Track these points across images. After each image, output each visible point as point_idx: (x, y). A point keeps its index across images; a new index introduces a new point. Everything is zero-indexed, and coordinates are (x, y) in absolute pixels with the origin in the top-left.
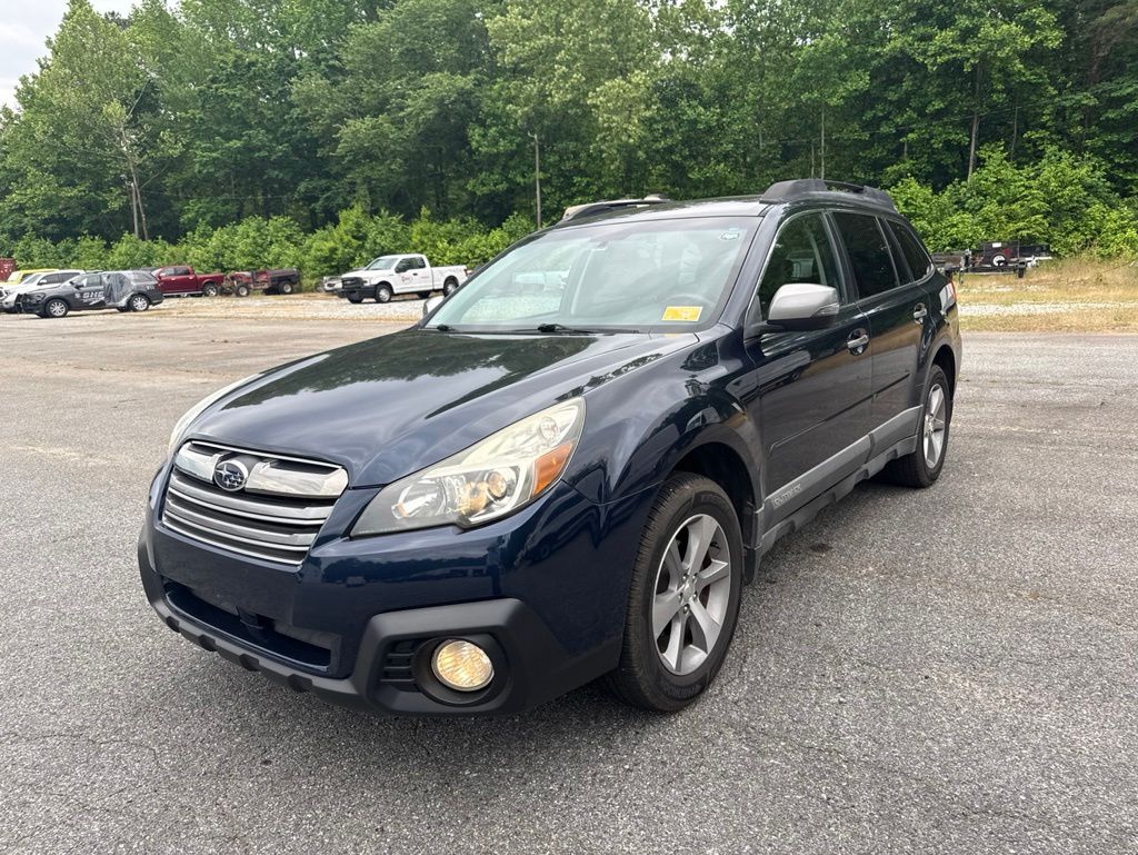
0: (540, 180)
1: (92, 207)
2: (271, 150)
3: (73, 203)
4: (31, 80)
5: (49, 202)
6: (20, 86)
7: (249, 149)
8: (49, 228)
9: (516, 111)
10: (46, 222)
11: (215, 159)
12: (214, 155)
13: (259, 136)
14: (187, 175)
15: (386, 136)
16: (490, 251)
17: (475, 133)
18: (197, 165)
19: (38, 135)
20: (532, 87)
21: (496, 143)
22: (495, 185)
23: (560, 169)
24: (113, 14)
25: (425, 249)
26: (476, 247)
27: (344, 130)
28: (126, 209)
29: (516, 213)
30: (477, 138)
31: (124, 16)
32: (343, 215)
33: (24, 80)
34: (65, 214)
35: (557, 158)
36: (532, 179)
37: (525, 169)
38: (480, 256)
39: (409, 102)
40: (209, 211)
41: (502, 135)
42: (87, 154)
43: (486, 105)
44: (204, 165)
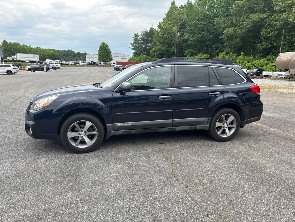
0: (282, 44)
1: (168, 51)
2: (208, 37)
3: (164, 50)
4: (161, 23)
5: (160, 50)
6: (159, 24)
7: (202, 37)
8: (159, 56)
9: (277, 24)
10: (159, 54)
11: (194, 39)
12: (194, 38)
13: (206, 33)
14: (188, 43)
15: (237, 32)
16: (259, 65)
17: (263, 31)
18: (190, 41)
19: (160, 35)
20: (284, 16)
21: (269, 33)
22: (267, 46)
23: (290, 41)
24: (181, 6)
25: (240, 64)
26: (255, 64)
27: (225, 31)
28: (174, 52)
29: (271, 54)
30: (263, 32)
31: (184, 6)
32: (220, 54)
33: (160, 23)
34: (162, 52)
35: (290, 37)
36: (279, 44)
37: (278, 41)
38: (256, 66)
39: (244, 23)
40: (191, 52)
41: (272, 31)
42: (169, 39)
43: (269, 22)
44: (191, 41)
